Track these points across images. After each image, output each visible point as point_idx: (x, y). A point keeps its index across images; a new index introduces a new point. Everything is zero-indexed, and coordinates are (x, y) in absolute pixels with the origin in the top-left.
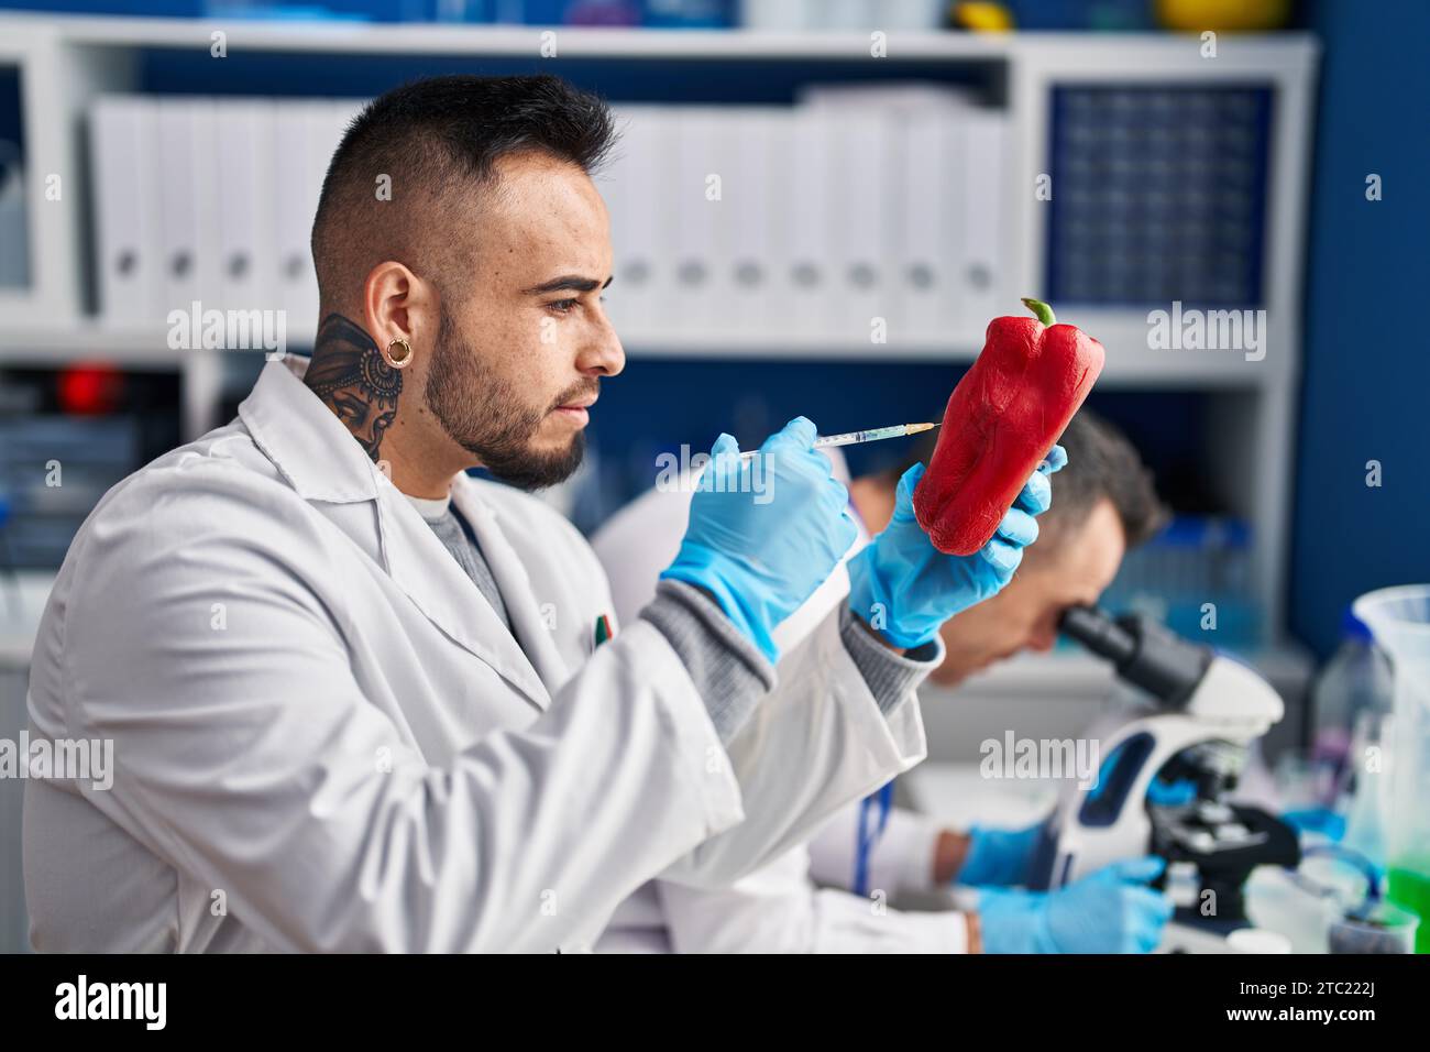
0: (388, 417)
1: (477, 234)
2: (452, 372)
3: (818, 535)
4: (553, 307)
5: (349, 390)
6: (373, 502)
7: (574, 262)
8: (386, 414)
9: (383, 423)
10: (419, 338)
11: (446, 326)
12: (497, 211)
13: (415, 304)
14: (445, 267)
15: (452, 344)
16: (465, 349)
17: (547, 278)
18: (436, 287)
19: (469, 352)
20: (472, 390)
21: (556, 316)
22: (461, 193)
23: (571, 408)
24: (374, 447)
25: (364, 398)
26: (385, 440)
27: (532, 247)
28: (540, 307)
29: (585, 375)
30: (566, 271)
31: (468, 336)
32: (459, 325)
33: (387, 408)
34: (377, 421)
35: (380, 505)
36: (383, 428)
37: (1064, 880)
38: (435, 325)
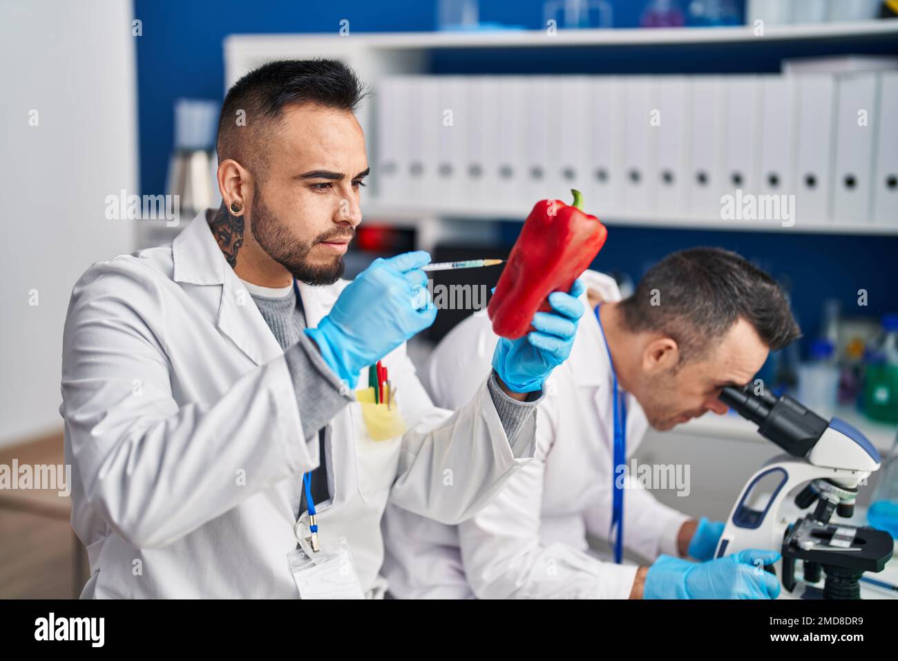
0: (240, 242)
1: (269, 146)
2: (259, 219)
3: (390, 318)
4: (313, 187)
5: (223, 227)
6: (222, 285)
7: (324, 163)
8: (239, 240)
9: (238, 245)
10: (246, 200)
11: (257, 196)
12: (280, 134)
13: (245, 182)
14: (255, 163)
15: (259, 204)
16: (265, 208)
17: (307, 170)
18: (252, 172)
19: (267, 209)
20: (270, 230)
21: (316, 192)
22: (262, 124)
23: (331, 243)
24: (233, 258)
25: (229, 231)
26: (239, 254)
27: (298, 154)
28: (305, 187)
29: (338, 226)
30: (319, 167)
31: (266, 200)
32: (262, 194)
33: (239, 237)
34: (235, 243)
35: (225, 287)
36: (238, 248)
37: (721, 554)
38: (253, 195)
